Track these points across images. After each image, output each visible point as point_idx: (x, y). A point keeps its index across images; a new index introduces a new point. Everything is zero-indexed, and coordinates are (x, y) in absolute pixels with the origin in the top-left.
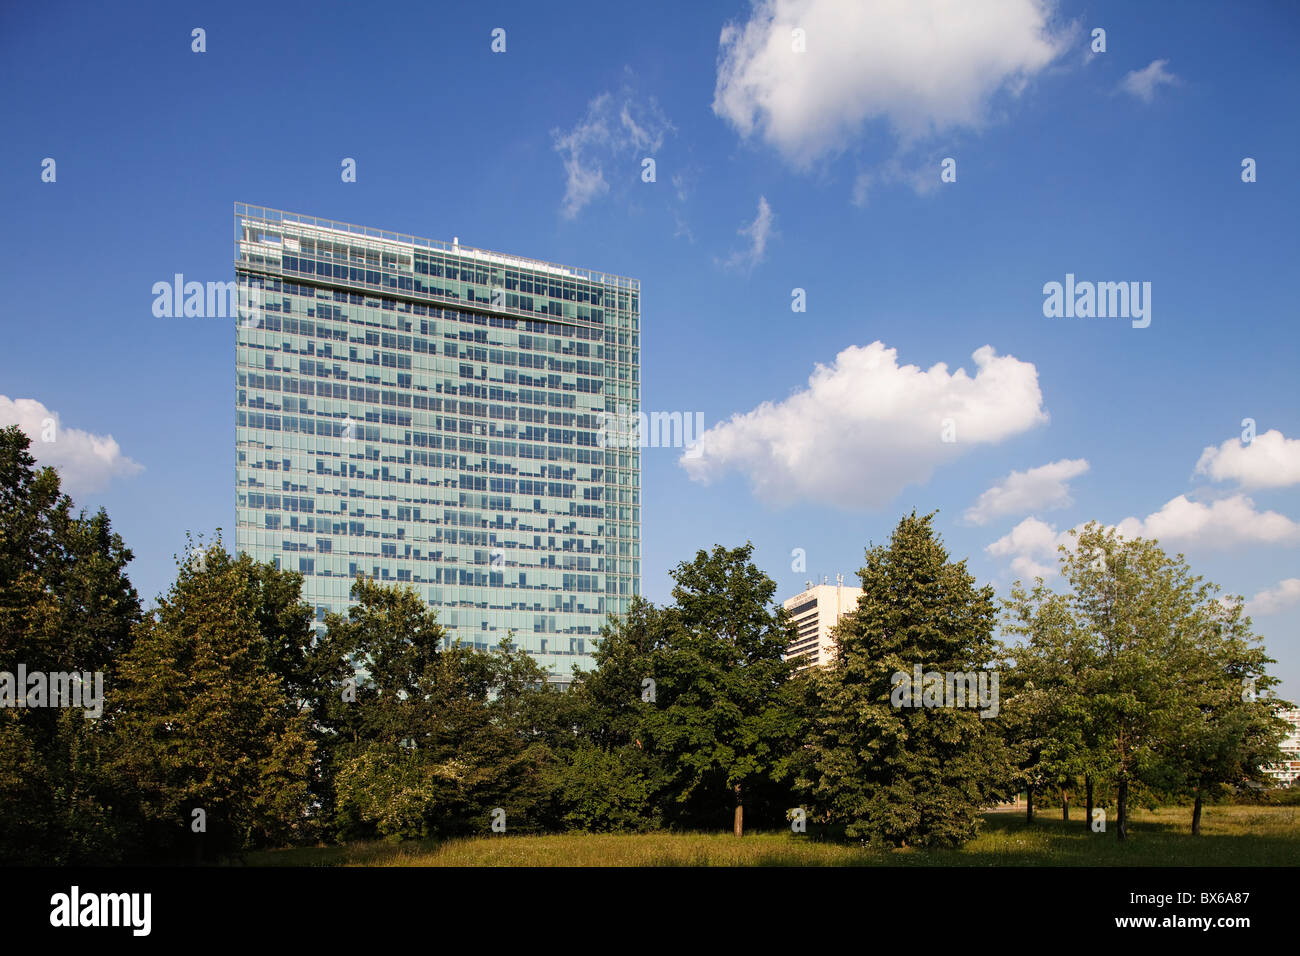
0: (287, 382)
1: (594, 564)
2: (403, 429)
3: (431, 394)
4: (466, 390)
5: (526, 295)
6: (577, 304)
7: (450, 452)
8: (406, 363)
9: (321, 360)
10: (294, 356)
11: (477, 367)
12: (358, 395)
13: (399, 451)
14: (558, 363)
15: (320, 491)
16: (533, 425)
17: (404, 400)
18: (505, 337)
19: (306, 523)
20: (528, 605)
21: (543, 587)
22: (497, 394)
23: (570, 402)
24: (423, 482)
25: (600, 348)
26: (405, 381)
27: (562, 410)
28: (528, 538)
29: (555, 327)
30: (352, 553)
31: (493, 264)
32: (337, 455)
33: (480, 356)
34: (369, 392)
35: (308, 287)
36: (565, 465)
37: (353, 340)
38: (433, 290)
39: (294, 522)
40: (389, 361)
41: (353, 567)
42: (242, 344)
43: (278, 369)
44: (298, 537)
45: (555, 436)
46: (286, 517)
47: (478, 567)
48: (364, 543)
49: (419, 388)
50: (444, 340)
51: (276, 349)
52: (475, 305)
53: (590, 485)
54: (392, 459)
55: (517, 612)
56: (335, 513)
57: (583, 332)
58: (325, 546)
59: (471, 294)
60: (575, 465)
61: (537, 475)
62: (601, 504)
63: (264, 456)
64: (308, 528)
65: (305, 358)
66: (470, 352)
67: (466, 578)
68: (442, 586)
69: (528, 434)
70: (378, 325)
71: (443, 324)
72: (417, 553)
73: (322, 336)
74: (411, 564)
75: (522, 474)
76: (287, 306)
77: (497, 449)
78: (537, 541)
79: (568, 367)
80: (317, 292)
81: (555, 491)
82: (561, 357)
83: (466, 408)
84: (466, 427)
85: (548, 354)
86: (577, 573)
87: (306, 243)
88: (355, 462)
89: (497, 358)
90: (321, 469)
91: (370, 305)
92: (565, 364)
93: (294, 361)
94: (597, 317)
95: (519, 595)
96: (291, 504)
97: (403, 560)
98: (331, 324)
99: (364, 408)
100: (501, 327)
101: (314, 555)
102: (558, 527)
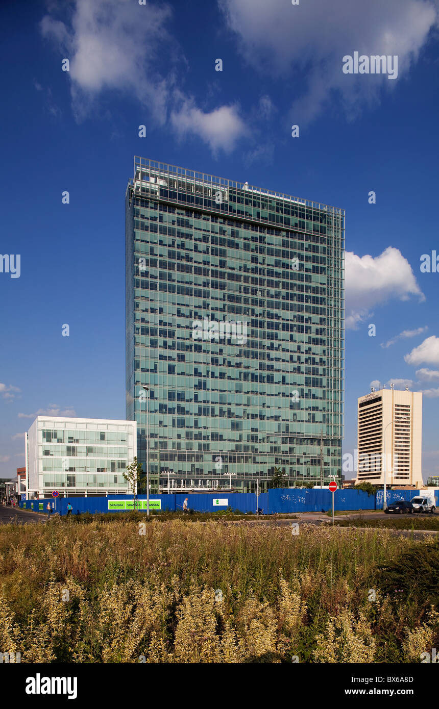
0: (161, 262)
1: (321, 372)
2: (222, 291)
3: (236, 272)
4: (255, 270)
5: (287, 216)
6: (313, 222)
7: (246, 306)
8: (223, 253)
9: (179, 250)
10: (165, 247)
11: (260, 257)
12: (198, 271)
13: (219, 304)
14: (303, 256)
15: (179, 326)
16: (289, 291)
17: (222, 275)
18: (275, 240)
19: (171, 345)
20: (286, 394)
21: (295, 384)
22: (270, 273)
23: (308, 278)
25: (324, 248)
26: (222, 264)
27: (304, 283)
28: (287, 356)
29: (301, 236)
30: (195, 362)
31: (270, 198)
32: (187, 306)
33: (262, 251)
34: (204, 269)
35: (172, 208)
36: (306, 315)
37: (195, 239)
38: (239, 212)
39: (165, 343)
40: (215, 252)
41: (196, 370)
42: (137, 240)
43: (156, 255)
44: (167, 353)
45: (300, 298)
46: (161, 340)
47: (261, 372)
48: (202, 357)
49: (230, 269)
50: (243, 241)
51: (156, 243)
52: (260, 222)
53: (319, 327)
54: (217, 309)
55: (281, 398)
56: (186, 339)
57: (316, 239)
58: (181, 358)
59: (258, 214)
60: (312, 315)
61: (291, 320)
62: (324, 337)
63: (149, 305)
64: (172, 348)
65: (171, 249)
66: (256, 248)
67: (254, 378)
68: (242, 382)
69: (286, 297)
70: (208, 231)
71: (243, 232)
72: (229, 363)
73: (179, 237)
74: (226, 370)
75: (283, 319)
76: (161, 219)
77: (270, 305)
78: (291, 357)
79: (308, 259)
80: (177, 211)
81: (301, 329)
82: (304, 253)
83: (255, 281)
84: (254, 292)
85: (297, 251)
86: (312, 376)
87: (171, 182)
88: (197, 310)
89: (270, 252)
90: (179, 313)
91: (204, 219)
92: (306, 257)
93: (165, 250)
94: (323, 230)
95: (282, 388)
96: (163, 333)
97: (222, 367)
98: (185, 230)
99: (202, 279)
100: (273, 234)
101: (175, 363)
102: (303, 350)
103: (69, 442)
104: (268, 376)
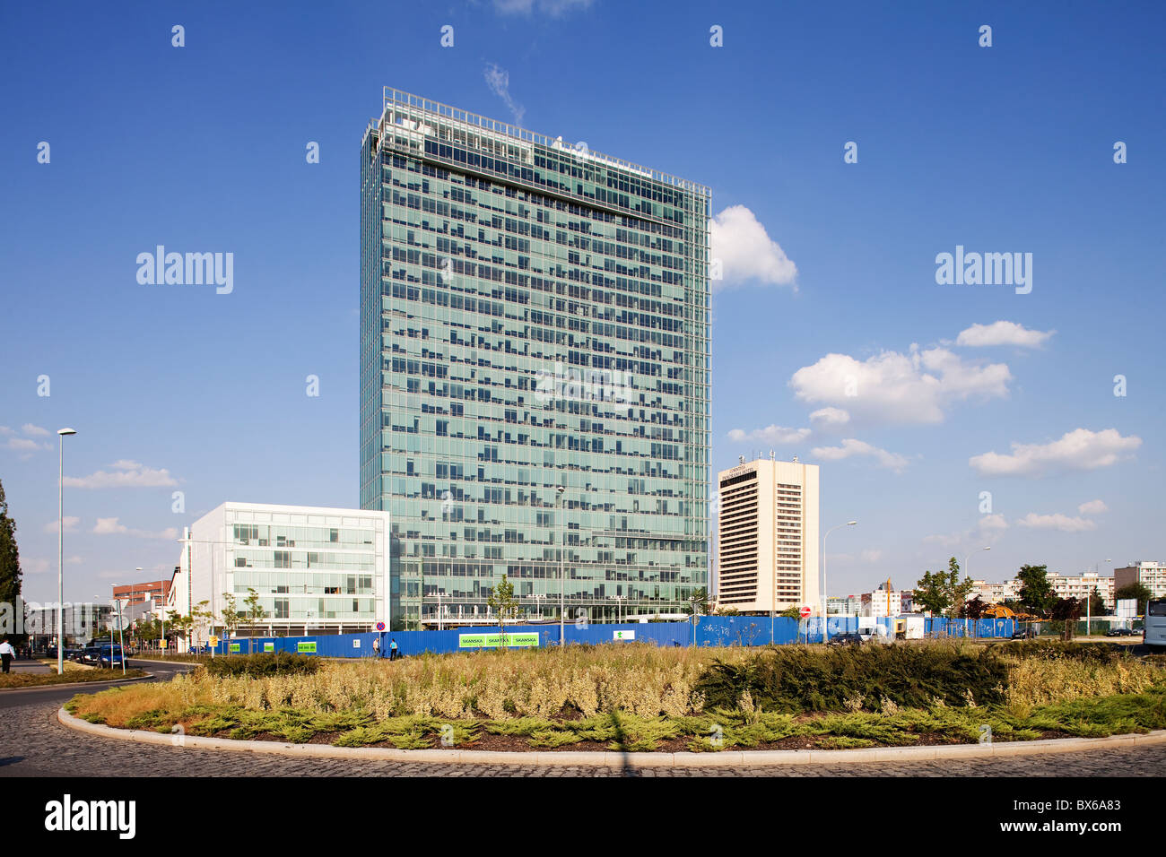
0: (425, 256)
1: (676, 436)
2: (523, 306)
3: (544, 277)
4: (574, 275)
5: (624, 193)
6: (663, 204)
7: (561, 330)
8: (524, 246)
9: (455, 239)
10: (432, 233)
11: (583, 254)
12: (485, 273)
13: (518, 326)
14: (648, 256)
15: (453, 359)
16: (628, 310)
17: (523, 280)
18: (606, 230)
19: (442, 389)
20: (622, 470)
21: (636, 453)
22: (598, 280)
23: (657, 291)
24: (539, 355)
25: (681, 245)
26: (523, 263)
27: (651, 298)
28: (623, 410)
29: (645, 224)
30: (480, 418)
31: (598, 164)
32: (468, 327)
33: (584, 245)
34: (495, 271)
35: (444, 171)
36: (653, 347)
37: (481, 223)
38: (550, 183)
39: (432, 386)
40: (511, 244)
41: (481, 430)
42: (387, 219)
43: (418, 245)
44: (435, 401)
45: (645, 321)
46: (425, 381)
47: (583, 434)
48: (491, 409)
49: (535, 271)
50: (556, 228)
51: (417, 226)
52: (583, 199)
53: (673, 366)
54: (514, 333)
55: (614, 475)
56: (466, 380)
57: (667, 230)
58: (457, 410)
59: (580, 188)
60: (661, 348)
61: (630, 355)
62: (681, 382)
63: (406, 324)
64: (441, 393)
65: (442, 236)
66: (577, 241)
67: (573, 443)
68: (554, 450)
69: (625, 318)
70: (501, 211)
71: (559, 215)
72: (534, 419)
73: (455, 217)
74: (528, 429)
75: (619, 353)
76: (426, 187)
77: (598, 330)
78: (631, 412)
79: (655, 260)
80: (451, 176)
81: (645, 369)
82: (650, 251)
83: (574, 291)
84: (573, 308)
85: (639, 248)
86: (662, 442)
87: (443, 131)
88: (483, 334)
89: (598, 248)
90: (454, 339)
91: (495, 191)
92: (653, 257)
93: (430, 239)
94: (678, 218)
95: (616, 461)
96: (429, 370)
97: (522, 426)
98: (463, 207)
99: (491, 285)
100: (602, 220)
101: (448, 418)
102: (648, 401)
103: (279, 545)
104: (594, 442)
